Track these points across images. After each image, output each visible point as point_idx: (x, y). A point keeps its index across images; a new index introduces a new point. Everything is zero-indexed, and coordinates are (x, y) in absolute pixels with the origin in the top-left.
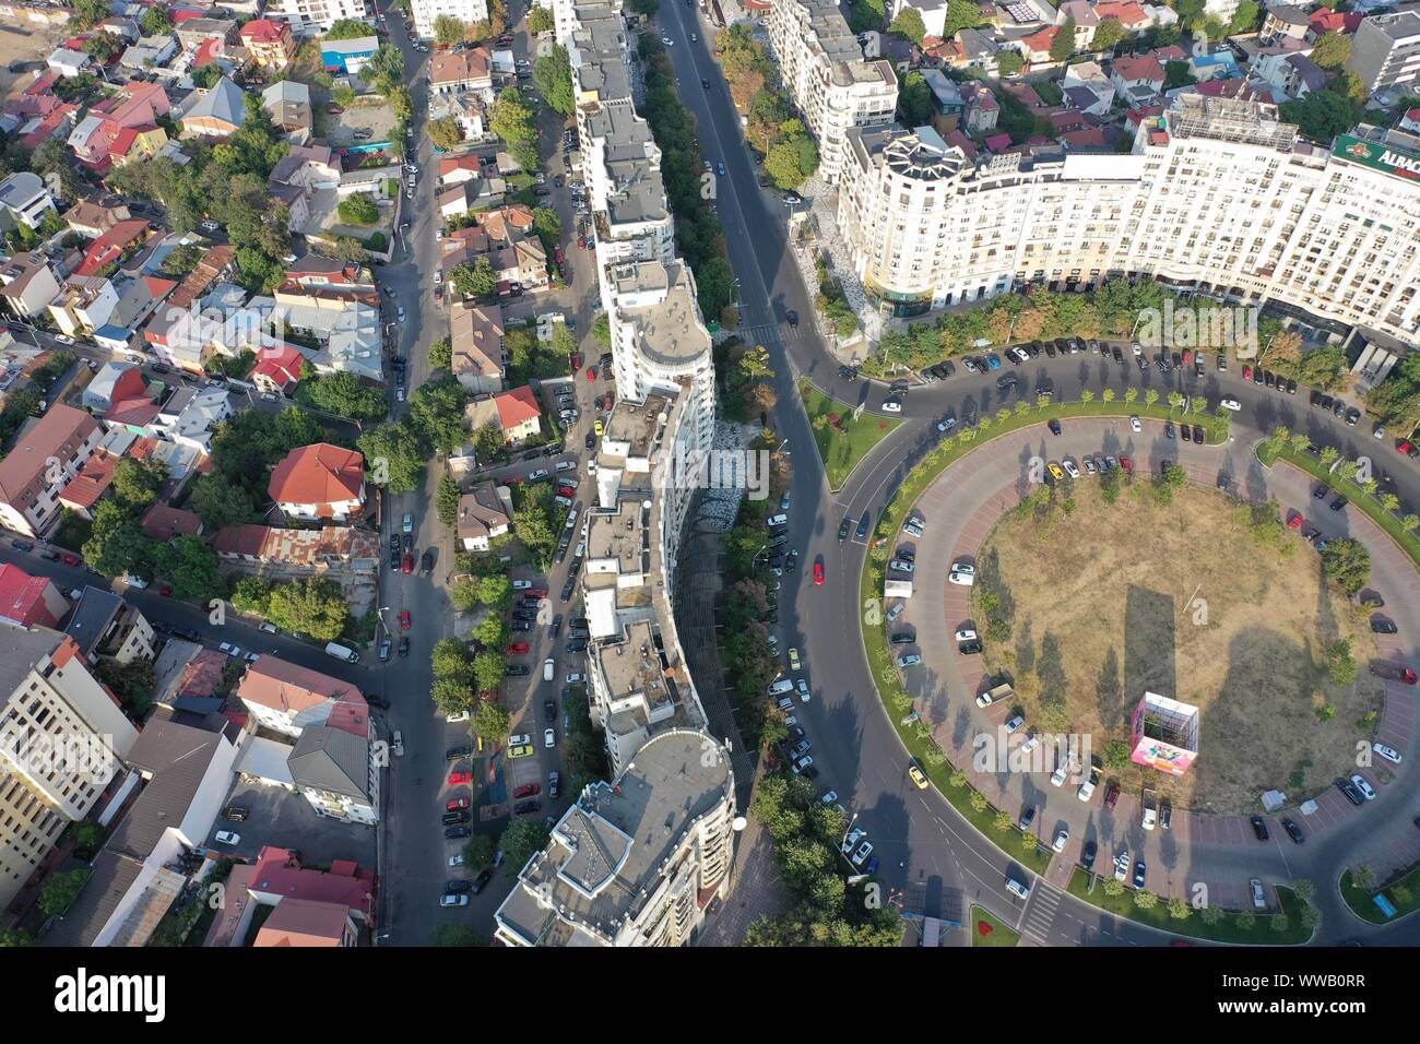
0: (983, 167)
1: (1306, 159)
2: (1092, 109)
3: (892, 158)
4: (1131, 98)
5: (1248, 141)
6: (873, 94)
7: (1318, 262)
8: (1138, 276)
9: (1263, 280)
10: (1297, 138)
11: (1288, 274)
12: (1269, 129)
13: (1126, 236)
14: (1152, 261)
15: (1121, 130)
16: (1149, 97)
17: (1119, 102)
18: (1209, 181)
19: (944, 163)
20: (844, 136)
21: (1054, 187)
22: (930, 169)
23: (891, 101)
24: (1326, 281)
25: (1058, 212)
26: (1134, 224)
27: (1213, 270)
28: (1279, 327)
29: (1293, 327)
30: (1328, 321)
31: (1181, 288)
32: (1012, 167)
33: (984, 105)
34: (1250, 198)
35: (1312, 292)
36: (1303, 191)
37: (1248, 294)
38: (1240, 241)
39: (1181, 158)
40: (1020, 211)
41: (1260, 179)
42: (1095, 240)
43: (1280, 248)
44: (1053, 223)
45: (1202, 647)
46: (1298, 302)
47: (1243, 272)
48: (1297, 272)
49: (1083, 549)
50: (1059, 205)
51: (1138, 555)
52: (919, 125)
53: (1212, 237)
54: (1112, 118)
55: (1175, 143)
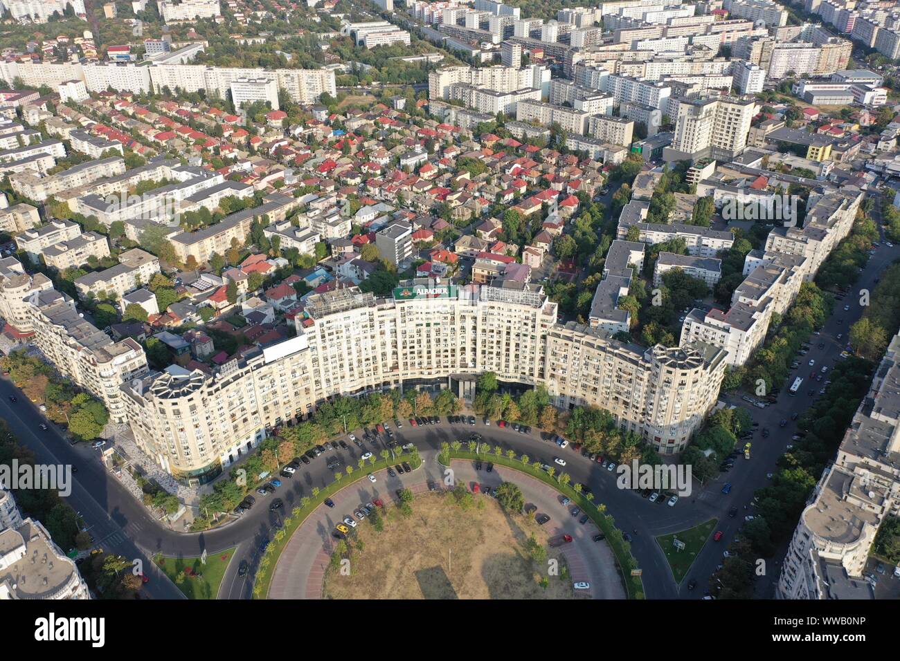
0: (217, 375)
1: (385, 306)
2: (265, 321)
3: (157, 392)
4: (283, 308)
5: (353, 308)
6: (128, 360)
7: (416, 352)
8: (333, 398)
9: (395, 372)
10: (375, 298)
11: (406, 364)
12: (360, 298)
13: (316, 379)
14: (336, 386)
15: (286, 325)
16: (293, 304)
17: (278, 313)
18: (344, 334)
19: (192, 382)
20: (120, 391)
21: (264, 370)
22: (185, 389)
23: (143, 359)
24: (425, 360)
25: (272, 382)
26: (317, 371)
27: (369, 378)
28: (416, 392)
29: (422, 389)
30: (436, 379)
31: (358, 394)
32: (235, 368)
33: (202, 341)
34: (368, 335)
35: (421, 368)
36: (391, 322)
37: (392, 382)
38: (375, 358)
39: (324, 328)
40: (250, 390)
41: (368, 323)
42: (301, 388)
43: (395, 353)
44: (273, 389)
45: (470, 585)
46: (417, 376)
47: (384, 372)
48: (409, 361)
49: (380, 566)
50: (271, 378)
51: (410, 552)
52: (167, 366)
53: (360, 361)
54: (278, 322)
55: (317, 322)
